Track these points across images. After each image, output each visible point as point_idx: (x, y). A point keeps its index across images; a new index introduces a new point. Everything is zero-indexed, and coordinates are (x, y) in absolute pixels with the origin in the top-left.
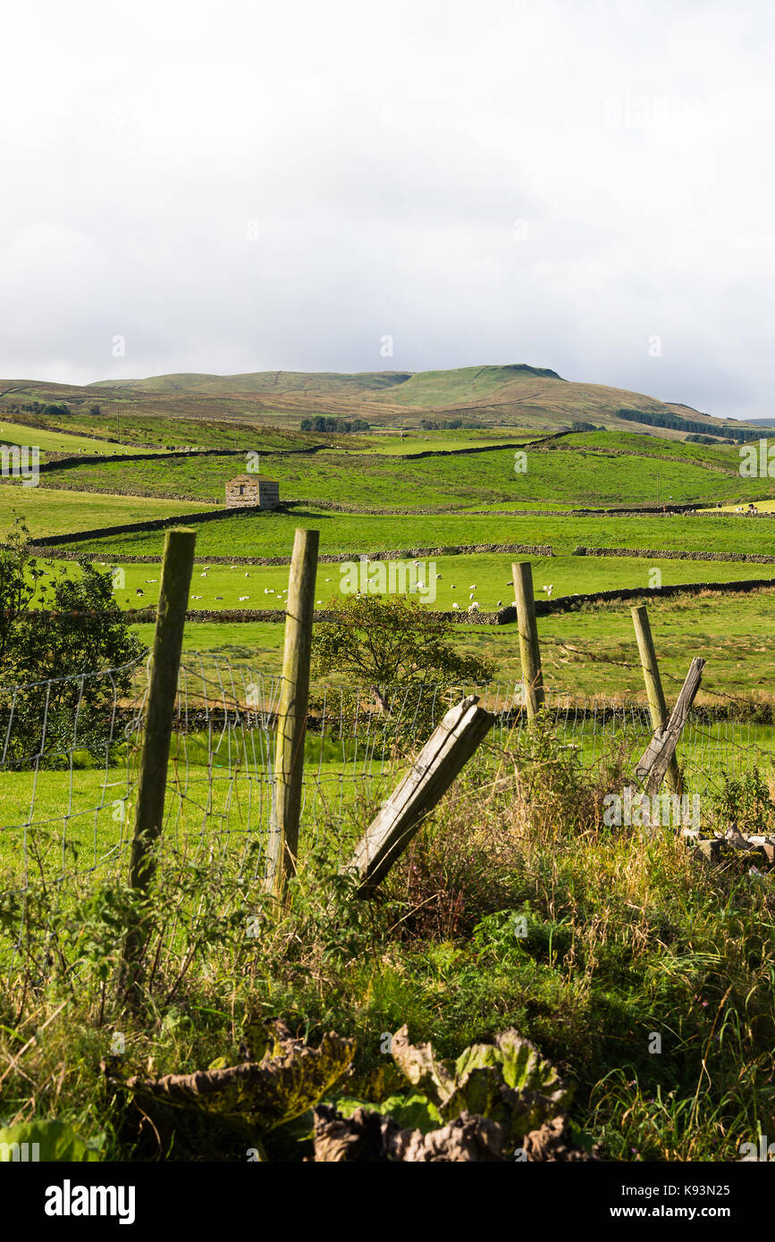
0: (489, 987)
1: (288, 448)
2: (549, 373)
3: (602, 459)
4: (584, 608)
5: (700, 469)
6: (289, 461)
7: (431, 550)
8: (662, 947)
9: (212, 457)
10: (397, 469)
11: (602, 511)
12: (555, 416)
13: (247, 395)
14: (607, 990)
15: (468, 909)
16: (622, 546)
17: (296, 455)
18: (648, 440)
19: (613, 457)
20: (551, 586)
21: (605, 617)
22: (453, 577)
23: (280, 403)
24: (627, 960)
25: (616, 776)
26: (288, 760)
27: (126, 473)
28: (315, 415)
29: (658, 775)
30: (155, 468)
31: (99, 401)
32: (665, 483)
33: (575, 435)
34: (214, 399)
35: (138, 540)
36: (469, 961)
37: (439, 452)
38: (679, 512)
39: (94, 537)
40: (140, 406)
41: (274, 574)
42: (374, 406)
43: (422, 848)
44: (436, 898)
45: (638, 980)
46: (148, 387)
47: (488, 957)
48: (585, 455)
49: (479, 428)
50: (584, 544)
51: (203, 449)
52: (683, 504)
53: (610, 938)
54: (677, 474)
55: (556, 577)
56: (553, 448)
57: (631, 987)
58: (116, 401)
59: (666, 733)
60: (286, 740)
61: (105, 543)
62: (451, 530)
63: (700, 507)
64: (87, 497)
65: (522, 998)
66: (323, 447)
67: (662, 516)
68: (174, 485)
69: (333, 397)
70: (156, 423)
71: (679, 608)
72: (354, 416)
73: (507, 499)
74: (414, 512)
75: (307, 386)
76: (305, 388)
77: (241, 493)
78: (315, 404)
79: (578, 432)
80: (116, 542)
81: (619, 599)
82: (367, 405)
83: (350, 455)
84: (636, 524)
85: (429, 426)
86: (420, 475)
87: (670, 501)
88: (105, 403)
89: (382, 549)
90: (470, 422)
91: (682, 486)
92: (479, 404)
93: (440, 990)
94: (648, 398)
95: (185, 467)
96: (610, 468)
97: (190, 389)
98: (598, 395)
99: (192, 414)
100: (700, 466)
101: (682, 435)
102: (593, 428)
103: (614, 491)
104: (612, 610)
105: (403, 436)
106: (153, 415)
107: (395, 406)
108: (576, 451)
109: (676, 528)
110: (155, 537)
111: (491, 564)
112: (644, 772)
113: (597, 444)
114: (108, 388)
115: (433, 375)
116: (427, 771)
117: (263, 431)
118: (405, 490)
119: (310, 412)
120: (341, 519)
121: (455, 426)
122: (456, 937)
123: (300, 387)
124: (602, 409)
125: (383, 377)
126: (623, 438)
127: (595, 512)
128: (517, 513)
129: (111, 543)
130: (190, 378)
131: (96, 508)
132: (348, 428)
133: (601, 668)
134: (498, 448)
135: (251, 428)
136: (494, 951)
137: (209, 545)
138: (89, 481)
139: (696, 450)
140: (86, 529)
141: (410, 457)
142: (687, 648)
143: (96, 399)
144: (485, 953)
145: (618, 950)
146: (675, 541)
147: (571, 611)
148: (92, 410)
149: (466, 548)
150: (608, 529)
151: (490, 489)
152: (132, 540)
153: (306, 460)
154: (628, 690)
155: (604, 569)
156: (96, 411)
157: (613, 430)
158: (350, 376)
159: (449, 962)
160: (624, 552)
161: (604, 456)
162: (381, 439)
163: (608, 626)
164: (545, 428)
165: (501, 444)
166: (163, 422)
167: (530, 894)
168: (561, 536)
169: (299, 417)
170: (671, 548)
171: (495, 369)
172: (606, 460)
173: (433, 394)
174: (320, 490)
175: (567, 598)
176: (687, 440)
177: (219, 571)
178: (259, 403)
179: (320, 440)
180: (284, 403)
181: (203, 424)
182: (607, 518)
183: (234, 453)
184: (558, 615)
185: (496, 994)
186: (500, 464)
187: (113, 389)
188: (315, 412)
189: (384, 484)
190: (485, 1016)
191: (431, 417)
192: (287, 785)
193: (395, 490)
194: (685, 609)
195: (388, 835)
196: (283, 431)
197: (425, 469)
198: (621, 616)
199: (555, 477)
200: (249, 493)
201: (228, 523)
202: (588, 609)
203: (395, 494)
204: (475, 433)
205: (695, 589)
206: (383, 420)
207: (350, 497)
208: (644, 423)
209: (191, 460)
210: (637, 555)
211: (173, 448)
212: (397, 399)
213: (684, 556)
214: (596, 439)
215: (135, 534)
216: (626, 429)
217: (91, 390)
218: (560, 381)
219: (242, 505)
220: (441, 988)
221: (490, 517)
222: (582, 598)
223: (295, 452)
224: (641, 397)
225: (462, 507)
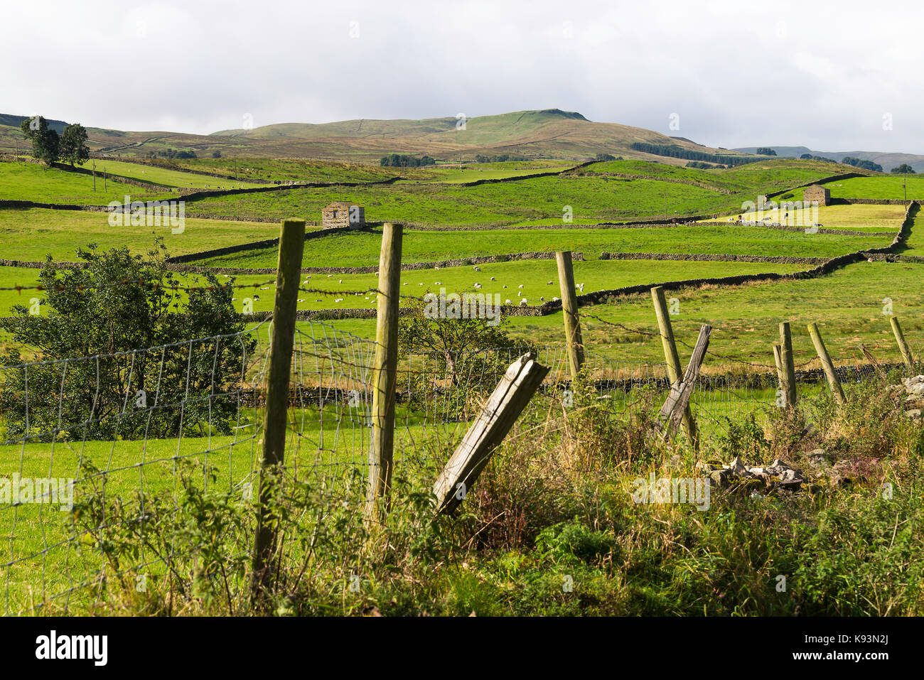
0: (549, 583)
1: (371, 180)
2: (577, 115)
3: (620, 183)
4: (609, 300)
5: (698, 189)
6: (372, 190)
7: (486, 258)
8: (686, 551)
9: (310, 189)
10: (458, 195)
11: (622, 224)
12: (582, 150)
13: (337, 139)
14: (643, 585)
15: (529, 525)
16: (638, 251)
17: (377, 186)
18: (656, 167)
19: (629, 181)
20: (582, 285)
21: (627, 308)
22: (505, 279)
23: (364, 145)
24: (658, 562)
25: (644, 420)
26: (382, 409)
27: (243, 203)
28: (391, 154)
29: (676, 420)
30: (265, 199)
31: (219, 147)
32: (671, 200)
33: (598, 164)
34: (311, 143)
35: (253, 256)
36: (531, 565)
37: (491, 180)
38: (683, 223)
39: (219, 255)
40: (253, 150)
41: (362, 280)
42: (438, 145)
43: (490, 477)
44: (503, 515)
45: (668, 578)
46: (259, 135)
47: (547, 561)
48: (606, 180)
49: (522, 160)
50: (607, 251)
51: (303, 183)
52: (686, 216)
53: (644, 545)
54: (680, 194)
55: (586, 277)
56: (582, 174)
57: (663, 583)
58: (233, 146)
59: (683, 385)
60: (380, 393)
61: (227, 260)
62: (502, 242)
63: (699, 218)
64: (211, 223)
65: (576, 592)
66: (398, 179)
67: (670, 226)
68: (281, 212)
69: (405, 138)
70: (266, 163)
71: (684, 299)
72: (422, 153)
73: (545, 216)
74: (472, 229)
75: (385, 130)
76: (383, 132)
77: (335, 217)
78: (392, 144)
79: (601, 161)
80: (236, 258)
81: (637, 293)
82: (431, 145)
83: (420, 185)
84: (647, 233)
85: (482, 160)
86: (476, 199)
87: (675, 215)
88: (224, 148)
89: (448, 258)
90: (515, 156)
91: (684, 202)
92: (522, 142)
93: (510, 589)
94: (656, 133)
95: (289, 197)
96: (627, 190)
97: (292, 135)
98: (616, 132)
99: (293, 156)
100: (698, 186)
101: (684, 162)
102: (612, 158)
103: (630, 208)
104: (631, 302)
105: (462, 168)
106: (263, 157)
107: (455, 145)
108: (600, 177)
109: (680, 236)
110: (267, 253)
111: (534, 268)
112: (665, 418)
113: (616, 171)
114: (227, 137)
115: (484, 119)
116: (494, 414)
117: (351, 167)
118: (464, 211)
119: (388, 151)
120: (415, 235)
121: (503, 159)
122: (520, 546)
123: (379, 132)
124: (619, 143)
125: (445, 121)
126: (636, 165)
127: (616, 224)
128: (554, 227)
129: (232, 259)
130: (292, 127)
131: (219, 231)
132: (418, 163)
133: (624, 348)
134: (538, 176)
135: (341, 165)
136: (552, 557)
137: (310, 258)
138: (213, 211)
139: (694, 173)
140: (212, 248)
141: (468, 185)
142: (691, 330)
143: (217, 145)
144: (545, 558)
145: (650, 554)
146: (679, 246)
147: (599, 303)
148: (214, 154)
149: (515, 256)
150: (627, 238)
151: (533, 208)
152: (249, 257)
153: (385, 189)
154: (646, 365)
155: (624, 270)
156: (217, 155)
157: (628, 159)
158: (419, 122)
159: (516, 566)
160: (640, 256)
161: (622, 180)
162: (444, 171)
163: (629, 315)
164: (574, 159)
165: (540, 172)
166: (271, 162)
167: (579, 511)
168: (589, 244)
169: (378, 155)
170: (677, 252)
171: (533, 113)
172: (624, 184)
173: (484, 135)
174: (397, 213)
175: (596, 293)
176: (687, 166)
177: (318, 279)
178: (346, 145)
179: (396, 173)
180: (367, 145)
181: (302, 164)
182: (626, 229)
183: (328, 185)
184: (588, 307)
185: (555, 589)
186: (540, 189)
187: (230, 137)
188: (391, 151)
189: (447, 207)
190: (547, 607)
191: (483, 153)
192: (382, 429)
193: (457, 211)
194: (689, 300)
195: (464, 466)
196: (367, 167)
197: (480, 194)
198: (638, 306)
199: (584, 198)
200: (341, 217)
201: (325, 241)
202: (612, 301)
203: (457, 214)
204: (519, 164)
205: (697, 283)
206: (445, 156)
207: (421, 218)
208: (653, 153)
209: (294, 191)
210: (650, 258)
211: (279, 183)
212: (457, 139)
213: (688, 258)
214: (616, 167)
215: (251, 251)
216: (639, 159)
217: (213, 138)
218: (585, 121)
219: (335, 226)
220: (510, 587)
221: (533, 231)
222: (607, 293)
223: (376, 183)
224: (650, 133)
225: (510, 224)
